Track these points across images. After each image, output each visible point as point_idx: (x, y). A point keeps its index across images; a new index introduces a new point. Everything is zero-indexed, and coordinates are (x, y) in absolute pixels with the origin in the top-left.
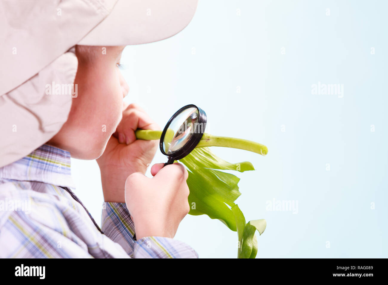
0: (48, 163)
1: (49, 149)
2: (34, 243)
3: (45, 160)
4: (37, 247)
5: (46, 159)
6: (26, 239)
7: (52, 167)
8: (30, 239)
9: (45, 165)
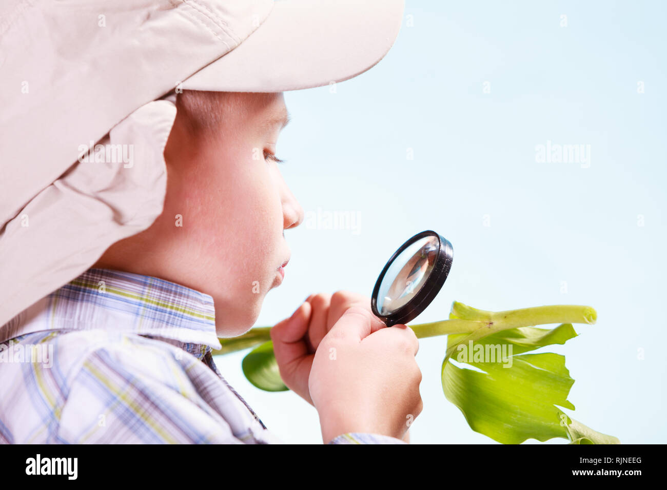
0: (174, 311)
1: (173, 289)
2: (126, 404)
3: (167, 306)
4: (132, 410)
5: (170, 304)
6: (114, 398)
7: (180, 319)
8: (119, 398)
9: (167, 315)
